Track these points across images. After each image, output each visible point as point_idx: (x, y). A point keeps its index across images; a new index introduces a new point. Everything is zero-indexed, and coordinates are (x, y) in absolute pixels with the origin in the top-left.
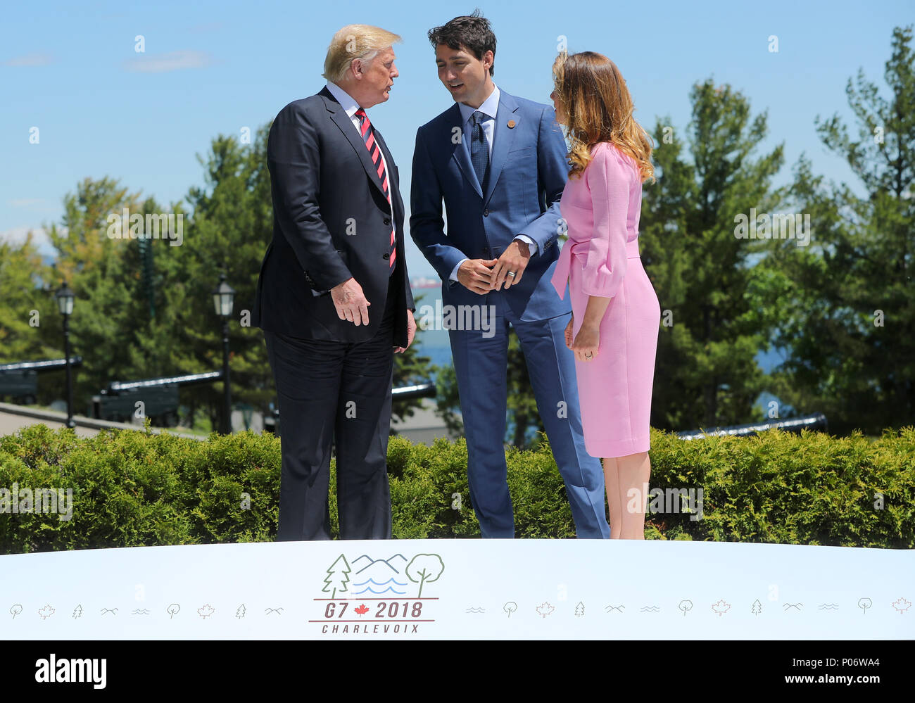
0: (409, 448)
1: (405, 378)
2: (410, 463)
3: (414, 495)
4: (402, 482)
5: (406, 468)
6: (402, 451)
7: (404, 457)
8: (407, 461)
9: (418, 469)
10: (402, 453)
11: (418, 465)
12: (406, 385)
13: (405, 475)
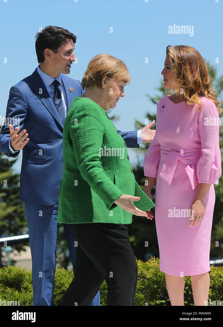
0: (24, 273)
1: (21, 230)
2: (25, 282)
3: (27, 300)
4: (20, 293)
5: (22, 285)
6: (21, 275)
7: (21, 278)
8: (23, 281)
9: (30, 285)
10: (20, 276)
11: (29, 283)
12: (21, 234)
13: (22, 289)
